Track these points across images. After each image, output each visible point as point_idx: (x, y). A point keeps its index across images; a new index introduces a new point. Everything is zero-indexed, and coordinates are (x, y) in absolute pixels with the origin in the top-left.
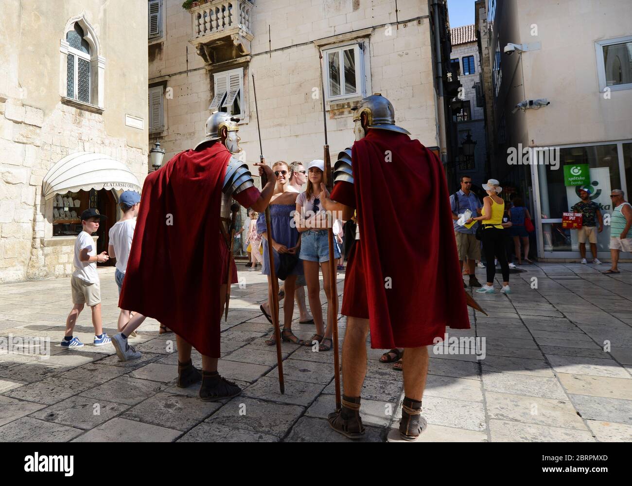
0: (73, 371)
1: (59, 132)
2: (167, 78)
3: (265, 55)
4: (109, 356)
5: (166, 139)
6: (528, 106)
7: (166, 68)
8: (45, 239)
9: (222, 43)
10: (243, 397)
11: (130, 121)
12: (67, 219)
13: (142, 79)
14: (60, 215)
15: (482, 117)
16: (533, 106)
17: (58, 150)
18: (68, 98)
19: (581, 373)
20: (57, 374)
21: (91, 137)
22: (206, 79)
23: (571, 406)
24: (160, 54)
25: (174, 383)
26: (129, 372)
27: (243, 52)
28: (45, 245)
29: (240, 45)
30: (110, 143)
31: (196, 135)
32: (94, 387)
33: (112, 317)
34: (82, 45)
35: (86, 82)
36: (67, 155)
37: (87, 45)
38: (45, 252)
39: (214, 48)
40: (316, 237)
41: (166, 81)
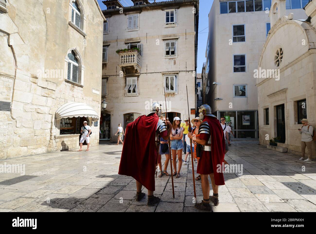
0: (88, 199)
1: (64, 93)
2: (108, 76)
3: (145, 74)
4: (101, 189)
5: (107, 98)
6: (217, 100)
7: (108, 73)
8: (56, 136)
9: (130, 67)
10: (162, 202)
11: (94, 91)
12: (66, 127)
13: (99, 76)
14: (63, 126)
15: (202, 99)
16: (219, 100)
17: (63, 100)
18: (68, 80)
19: (245, 178)
20: (82, 202)
21: (78, 96)
22: (123, 79)
23: (248, 190)
24: (106, 67)
25: (134, 200)
26: (114, 197)
27: (138, 72)
28: (56, 138)
29: (137, 69)
30: (86, 99)
31: (119, 98)
32: (102, 207)
33: (95, 169)
34: (74, 59)
35: (76, 75)
36: (67, 103)
37: (77, 60)
38: (56, 141)
39: (127, 69)
40: (177, 142)
41: (108, 77)
